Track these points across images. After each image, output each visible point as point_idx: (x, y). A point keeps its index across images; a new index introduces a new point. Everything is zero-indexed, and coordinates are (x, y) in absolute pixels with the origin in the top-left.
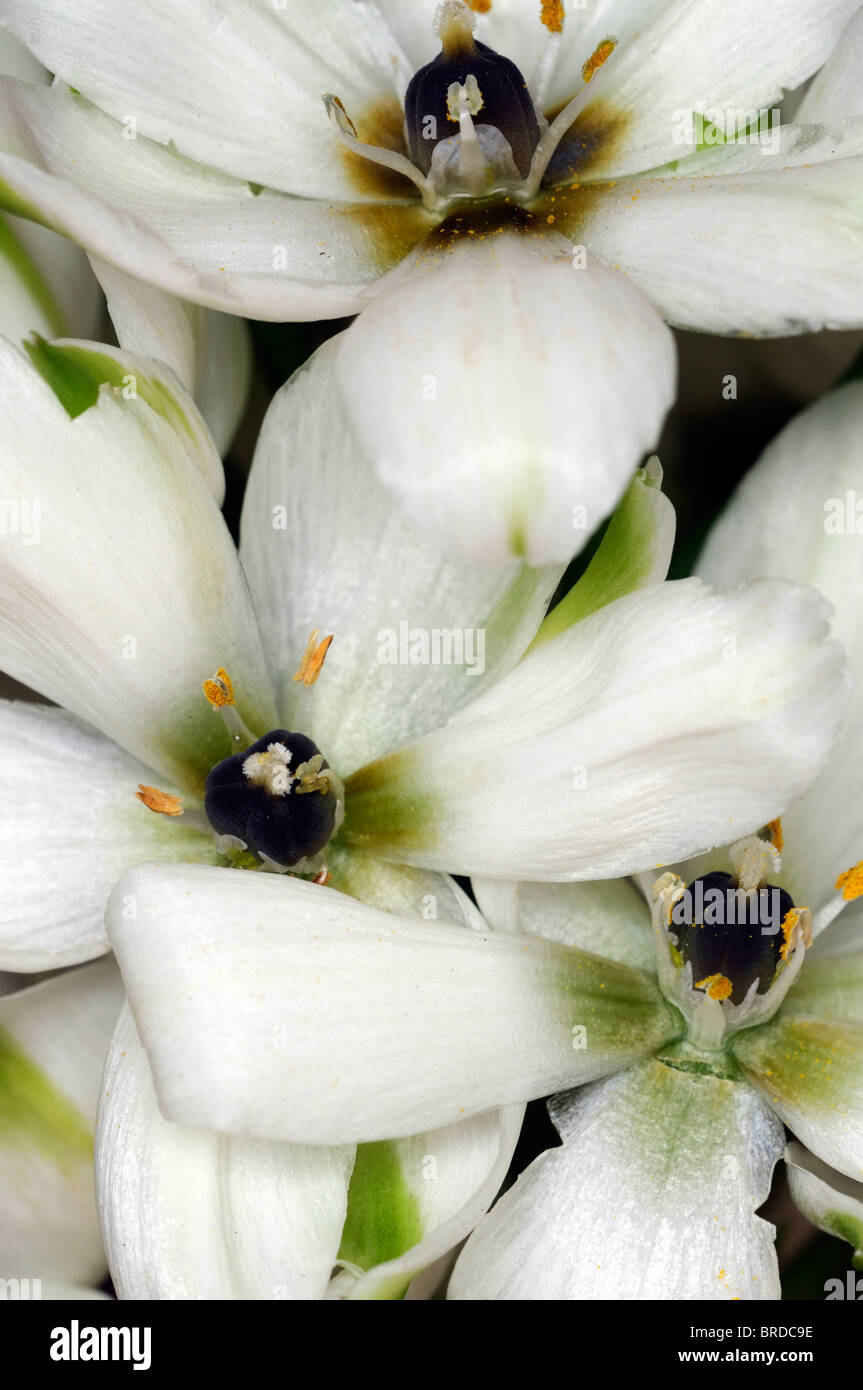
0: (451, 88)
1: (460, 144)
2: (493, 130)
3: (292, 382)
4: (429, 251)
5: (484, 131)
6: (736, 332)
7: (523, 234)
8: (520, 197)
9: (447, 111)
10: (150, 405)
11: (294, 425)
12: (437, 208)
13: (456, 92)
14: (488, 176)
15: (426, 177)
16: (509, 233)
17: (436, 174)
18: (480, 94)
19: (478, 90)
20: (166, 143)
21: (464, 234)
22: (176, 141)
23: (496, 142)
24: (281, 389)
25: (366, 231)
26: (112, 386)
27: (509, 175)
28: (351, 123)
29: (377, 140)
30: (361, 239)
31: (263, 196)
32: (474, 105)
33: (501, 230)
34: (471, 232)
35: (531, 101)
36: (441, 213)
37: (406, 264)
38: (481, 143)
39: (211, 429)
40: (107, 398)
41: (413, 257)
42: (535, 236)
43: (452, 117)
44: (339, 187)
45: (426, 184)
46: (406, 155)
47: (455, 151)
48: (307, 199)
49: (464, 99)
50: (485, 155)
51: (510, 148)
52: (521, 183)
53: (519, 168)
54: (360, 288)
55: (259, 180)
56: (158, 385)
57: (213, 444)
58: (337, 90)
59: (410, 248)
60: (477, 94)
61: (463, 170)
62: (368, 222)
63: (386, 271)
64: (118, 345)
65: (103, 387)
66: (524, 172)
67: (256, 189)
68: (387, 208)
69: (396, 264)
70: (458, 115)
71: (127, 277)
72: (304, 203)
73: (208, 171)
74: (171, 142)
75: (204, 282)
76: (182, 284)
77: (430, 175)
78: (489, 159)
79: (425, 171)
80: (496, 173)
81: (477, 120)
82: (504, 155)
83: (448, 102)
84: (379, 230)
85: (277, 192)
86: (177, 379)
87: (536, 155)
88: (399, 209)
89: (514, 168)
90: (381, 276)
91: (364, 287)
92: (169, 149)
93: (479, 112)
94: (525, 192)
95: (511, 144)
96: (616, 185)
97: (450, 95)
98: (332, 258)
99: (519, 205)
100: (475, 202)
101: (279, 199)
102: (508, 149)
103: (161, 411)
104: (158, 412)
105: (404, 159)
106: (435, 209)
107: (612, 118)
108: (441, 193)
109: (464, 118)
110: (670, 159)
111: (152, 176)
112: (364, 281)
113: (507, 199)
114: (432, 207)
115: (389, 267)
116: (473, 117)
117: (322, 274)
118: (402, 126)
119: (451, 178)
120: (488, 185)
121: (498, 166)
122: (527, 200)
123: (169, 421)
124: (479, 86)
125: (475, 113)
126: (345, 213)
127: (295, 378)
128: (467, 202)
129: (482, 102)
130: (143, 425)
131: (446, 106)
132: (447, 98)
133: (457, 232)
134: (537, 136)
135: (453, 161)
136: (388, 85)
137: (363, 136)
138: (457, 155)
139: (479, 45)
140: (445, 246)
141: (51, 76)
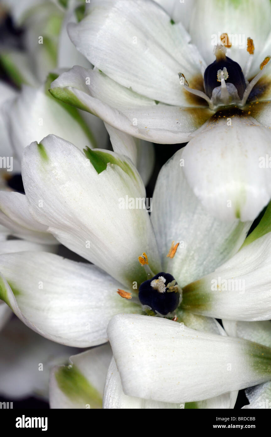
0: (218, 71)
1: (221, 89)
2: (232, 85)
3: (168, 163)
4: (211, 123)
5: (229, 85)
7: (240, 117)
8: (240, 106)
9: (217, 79)
10: (123, 170)
11: (168, 177)
12: (214, 109)
13: (220, 73)
14: (229, 99)
15: (210, 99)
16: (236, 117)
17: (213, 98)
18: (228, 73)
19: (227, 72)
20: (129, 88)
21: (222, 117)
22: (132, 87)
23: (233, 89)
24: (164, 165)
25: (191, 116)
26: (111, 163)
27: (237, 98)
28: (187, 82)
29: (195, 87)
30: (190, 118)
31: (159, 105)
32: (226, 77)
33: (234, 116)
34: (224, 116)
35: (244, 76)
36: (215, 110)
37: (203, 126)
38: (227, 88)
39: (142, 178)
40: (110, 167)
41: (206, 124)
42: (244, 118)
43: (219, 80)
44: (182, 102)
45: (210, 101)
46: (204, 92)
47: (220, 91)
48: (173, 106)
49: (222, 75)
50: (229, 93)
51: (237, 90)
52: (240, 101)
53: (240, 97)
54: (189, 134)
55: (158, 99)
56: (125, 163)
57: (142, 182)
58: (183, 72)
59: (205, 121)
60: (227, 73)
61: (222, 97)
62: (192, 113)
63: (197, 128)
64: (112, 150)
65: (108, 164)
66: (241, 98)
67: (157, 102)
68: (198, 109)
69: (200, 126)
70: (221, 80)
71: (117, 130)
72: (172, 107)
73: (142, 97)
74: (131, 87)
75: (140, 131)
76: (133, 132)
77: (212, 99)
78: (230, 94)
79: (210, 96)
80: (232, 98)
81: (226, 81)
82: (235, 92)
83: (217, 75)
84: (195, 116)
85: (163, 103)
86: (131, 162)
87: (245, 93)
88: (201, 109)
89: (238, 97)
90: (196, 130)
91: (191, 133)
92: (130, 90)
94: (241, 104)
95: (237, 89)
96: (270, 102)
97: (218, 73)
98: (181, 124)
99: (239, 108)
100: (226, 107)
101: (164, 106)
102: (236, 91)
103: (126, 172)
104: (125, 172)
105: (203, 93)
106: (213, 109)
107: (269, 81)
108: (215, 104)
109: (222, 81)
111: (124, 98)
112: (191, 132)
113: (236, 106)
114: (212, 109)
115: (198, 127)
117: (177, 129)
118: (203, 83)
119: (218, 100)
120: (230, 102)
121: (233, 96)
122: (242, 107)
123: (129, 175)
124: (227, 71)
125: (226, 79)
126: (184, 110)
127: (169, 162)
128: (223, 107)
129: (228, 76)
130: (121, 176)
131: (217, 77)
132: (217, 74)
133: (220, 116)
134: (245, 87)
135: (219, 94)
136: (199, 70)
137: (190, 86)
138: (220, 92)
139: (227, 58)
140: (216, 121)
141: (93, 66)
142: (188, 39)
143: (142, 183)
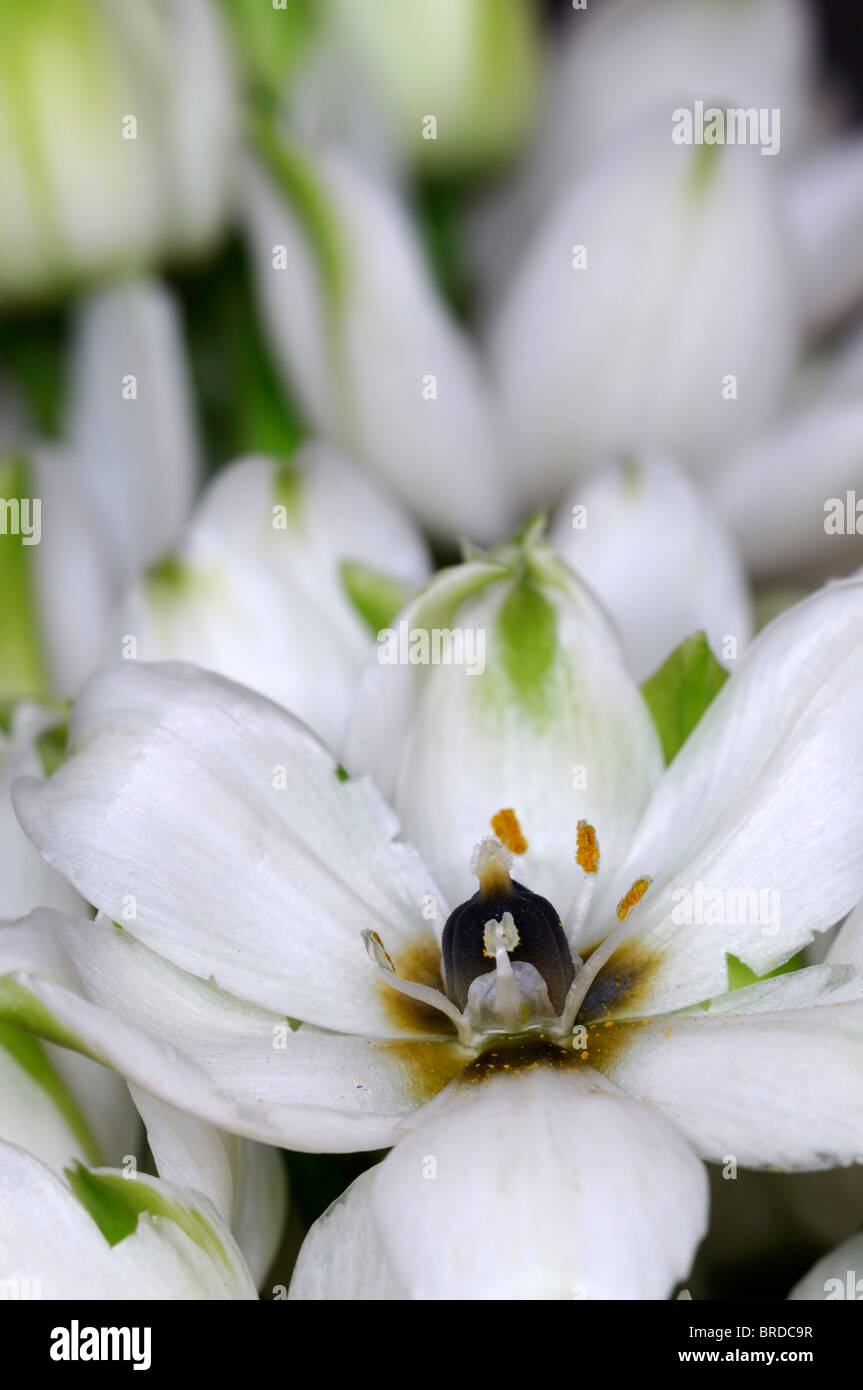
0: (488, 925)
1: (496, 980)
2: (529, 967)
3: (328, 1215)
4: (464, 1085)
5: (520, 968)
6: (767, 1166)
7: (557, 1069)
8: (555, 1034)
9: (484, 948)
10: (188, 1234)
11: (329, 1258)
12: (472, 1044)
13: (493, 929)
14: (523, 1012)
15: (462, 1013)
16: (545, 1067)
17: (472, 1010)
18: (516, 931)
19: (514, 927)
20: (207, 978)
21: (499, 1068)
22: (217, 977)
23: (530, 978)
24: (317, 1222)
25: (403, 1066)
26: (151, 1214)
27: (544, 1010)
28: (389, 958)
29: (415, 976)
30: (399, 1073)
31: (300, 1031)
32: (511, 942)
33: (536, 1065)
34: (507, 1066)
35: (566, 940)
36: (476, 1049)
37: (442, 1097)
38: (517, 979)
39: (247, 1260)
40: (147, 1227)
41: (449, 1091)
42: (570, 1071)
43: (488, 953)
44: (374, 1022)
45: (462, 1020)
46: (443, 992)
47: (491, 988)
48: (345, 1034)
49: (501, 936)
50: (521, 992)
51: (545, 985)
52: (556, 1020)
53: (554, 1005)
54: (397, 1120)
55: (298, 1015)
56: (196, 1214)
57: (251, 1279)
58: (376, 926)
59: (447, 1082)
60: (513, 931)
61: (499, 1006)
62: (404, 1057)
63: (422, 1104)
64: (154, 1172)
65: (142, 1216)
66: (559, 1009)
67: (295, 1024)
68: (424, 1043)
69: (431, 1098)
70: (495, 951)
71: (168, 1106)
72: (342, 1038)
73: (248, 1006)
74: (212, 977)
75: (244, 1112)
76: (221, 1113)
77: (466, 1011)
78: (525, 995)
79: (461, 1007)
80: (531, 1009)
81: (513, 956)
82: (539, 992)
83: (485, 938)
84: (416, 1065)
85: (315, 1028)
86: (215, 1210)
87: (571, 992)
88: (435, 1044)
89: (549, 1004)
90: (416, 1109)
91: (400, 1119)
92: (210, 984)
93: (515, 949)
94: (559, 1028)
95: (546, 981)
96: (649, 1023)
97: (487, 931)
98: (370, 1092)
99: (553, 1041)
100: (510, 1038)
101: (316, 1034)
102: (543, 986)
103: (199, 1241)
104: (196, 1242)
105: (441, 995)
106: (471, 1045)
107: (646, 958)
108: (476, 1029)
109: (500, 954)
110: (702, 998)
111: (192, 1010)
112: (402, 1114)
113: (542, 1036)
114: (467, 1043)
115: (424, 1100)
116: (509, 953)
117: (359, 1107)
118: (438, 964)
119: (487, 1015)
120: (523, 1022)
121: (533, 1002)
122: (563, 1037)
123: (206, 1251)
124: (516, 923)
125: (511, 949)
126: (381, 1048)
127: (331, 1211)
128: (502, 1038)
129: (518, 939)
130: (181, 1253)
131: (483, 942)
132: (483, 934)
133: (492, 1066)
134: (571, 974)
135: (489, 996)
136: (428, 924)
137: (400, 973)
138: (493, 992)
139: (514, 883)
140: (480, 1080)
141: (94, 911)
142: (391, 826)
143: (247, 1277)
